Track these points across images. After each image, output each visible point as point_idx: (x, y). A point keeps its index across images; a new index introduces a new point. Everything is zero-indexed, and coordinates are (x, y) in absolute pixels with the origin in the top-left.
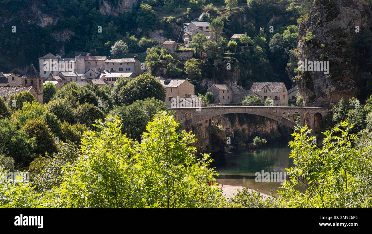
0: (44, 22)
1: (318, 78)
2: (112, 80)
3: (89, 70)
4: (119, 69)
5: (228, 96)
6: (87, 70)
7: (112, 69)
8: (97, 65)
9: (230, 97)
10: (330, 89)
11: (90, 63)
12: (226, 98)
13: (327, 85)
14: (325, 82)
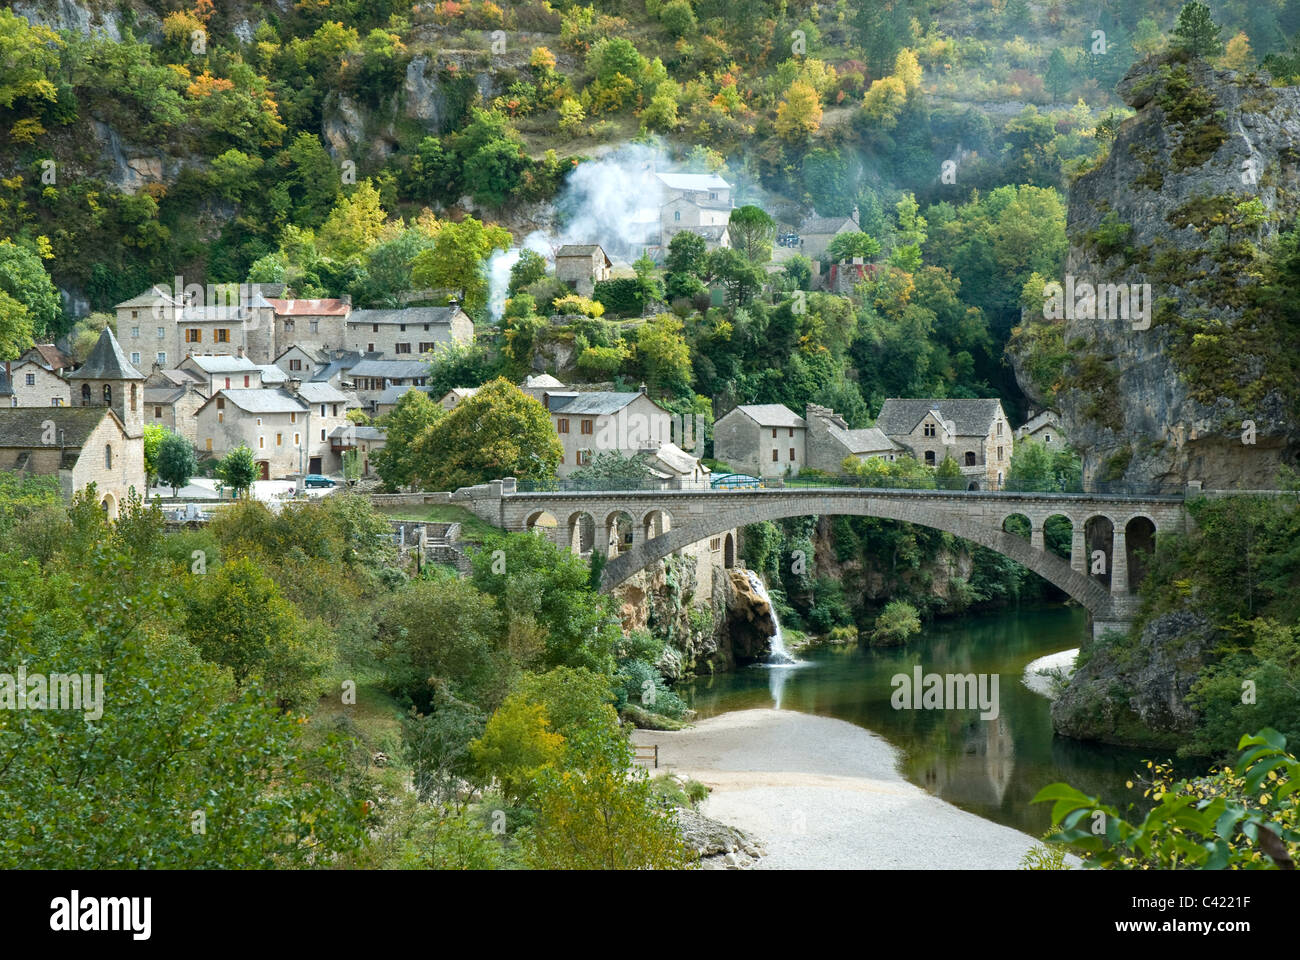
0: (132, 177)
1: (1141, 384)
2: (373, 388)
3: (290, 349)
4: (397, 345)
5: (792, 451)
6: (283, 348)
7: (371, 347)
8: (316, 332)
9: (799, 454)
10: (1188, 428)
11: (292, 323)
12: (784, 456)
13: (1176, 413)
14: (1169, 402)
